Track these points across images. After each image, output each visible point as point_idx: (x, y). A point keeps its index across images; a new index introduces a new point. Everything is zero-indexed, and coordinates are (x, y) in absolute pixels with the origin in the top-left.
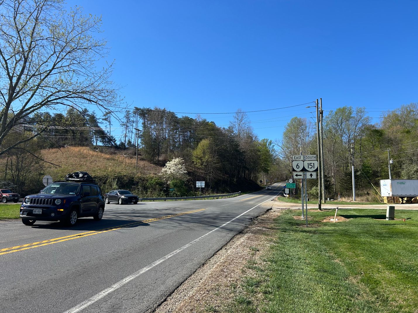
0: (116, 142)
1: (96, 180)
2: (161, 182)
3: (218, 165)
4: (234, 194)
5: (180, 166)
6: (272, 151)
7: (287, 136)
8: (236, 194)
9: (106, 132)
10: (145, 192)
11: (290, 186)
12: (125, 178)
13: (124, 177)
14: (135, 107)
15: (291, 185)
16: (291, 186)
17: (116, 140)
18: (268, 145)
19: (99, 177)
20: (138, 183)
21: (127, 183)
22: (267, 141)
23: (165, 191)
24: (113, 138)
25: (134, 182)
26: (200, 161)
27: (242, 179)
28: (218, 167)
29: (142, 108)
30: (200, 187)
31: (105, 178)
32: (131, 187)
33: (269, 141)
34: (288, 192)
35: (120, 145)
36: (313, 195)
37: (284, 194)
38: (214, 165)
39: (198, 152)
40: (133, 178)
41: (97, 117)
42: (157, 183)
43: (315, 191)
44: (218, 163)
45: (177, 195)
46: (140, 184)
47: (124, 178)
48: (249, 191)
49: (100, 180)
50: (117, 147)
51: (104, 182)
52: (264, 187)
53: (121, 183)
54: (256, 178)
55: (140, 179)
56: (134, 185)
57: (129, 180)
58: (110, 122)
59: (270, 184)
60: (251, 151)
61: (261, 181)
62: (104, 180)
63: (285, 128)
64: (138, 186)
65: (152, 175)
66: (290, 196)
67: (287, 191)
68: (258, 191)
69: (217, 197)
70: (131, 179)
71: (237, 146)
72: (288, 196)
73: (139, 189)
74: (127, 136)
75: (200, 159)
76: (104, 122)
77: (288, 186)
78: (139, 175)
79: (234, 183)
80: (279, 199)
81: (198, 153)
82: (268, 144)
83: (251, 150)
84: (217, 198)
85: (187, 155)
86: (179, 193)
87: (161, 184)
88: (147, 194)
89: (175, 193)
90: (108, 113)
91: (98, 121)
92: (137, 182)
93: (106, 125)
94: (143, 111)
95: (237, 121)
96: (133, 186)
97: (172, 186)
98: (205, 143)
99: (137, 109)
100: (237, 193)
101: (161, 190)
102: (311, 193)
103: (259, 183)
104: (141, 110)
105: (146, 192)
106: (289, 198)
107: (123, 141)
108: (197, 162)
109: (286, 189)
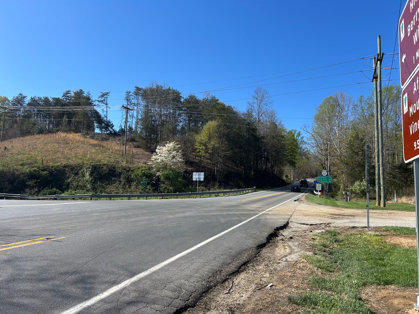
0: (114, 128)
1: (67, 169)
2: (149, 173)
3: (228, 153)
4: (246, 190)
5: (174, 153)
6: (300, 143)
7: (319, 119)
8: (248, 190)
9: (103, 116)
10: (127, 186)
11: (323, 180)
12: (105, 168)
13: (104, 166)
14: (136, 87)
15: (325, 178)
16: (325, 180)
17: (114, 126)
18: (296, 137)
19: (72, 166)
20: (120, 174)
21: (106, 174)
22: (295, 132)
23: (153, 185)
24: (110, 123)
25: (116, 173)
26: (204, 148)
27: (262, 172)
28: (228, 156)
29: (144, 88)
30: (197, 180)
31: (79, 167)
32: (111, 180)
33: (298, 132)
34: (321, 188)
35: (119, 132)
36: (354, 193)
37: (315, 192)
38: (222, 153)
39: (202, 136)
40: (114, 168)
41: (93, 99)
42: (145, 175)
43: (358, 187)
44: (228, 151)
45: (168, 190)
46: (123, 176)
47: (103, 168)
48: (269, 187)
49: (72, 169)
50: (115, 134)
51: (76, 172)
52: (290, 183)
53: (99, 174)
54: (281, 172)
55: (125, 169)
56: (115, 176)
57: (110, 170)
58: (106, 104)
59: (297, 179)
60: (273, 138)
61: (287, 176)
62: (77, 169)
63: (316, 110)
64: (120, 178)
65: (140, 165)
66: (322, 194)
67: (319, 187)
68: (282, 187)
69: (216, 194)
70: (112, 169)
71: (254, 130)
72: (319, 193)
73: (120, 181)
74: (128, 121)
75: (205, 145)
76: (101, 104)
77: (320, 180)
78: (124, 164)
79: (251, 176)
80: (307, 198)
81: (202, 138)
82: (296, 135)
83: (273, 136)
84: (216, 196)
85: (189, 141)
86: (171, 188)
87: (149, 176)
88: (130, 188)
89: (167, 188)
90: (105, 95)
91: (94, 103)
92: (120, 172)
93: (102, 108)
94: (145, 91)
95: (256, 101)
96: (113, 179)
97: (162, 178)
98: (212, 124)
99: (138, 89)
100: (250, 189)
101: (148, 184)
102: (352, 190)
103: (284, 178)
104: (144, 90)
105: (129, 185)
106: (321, 196)
107: (123, 127)
108: (200, 149)
109: (317, 185)
